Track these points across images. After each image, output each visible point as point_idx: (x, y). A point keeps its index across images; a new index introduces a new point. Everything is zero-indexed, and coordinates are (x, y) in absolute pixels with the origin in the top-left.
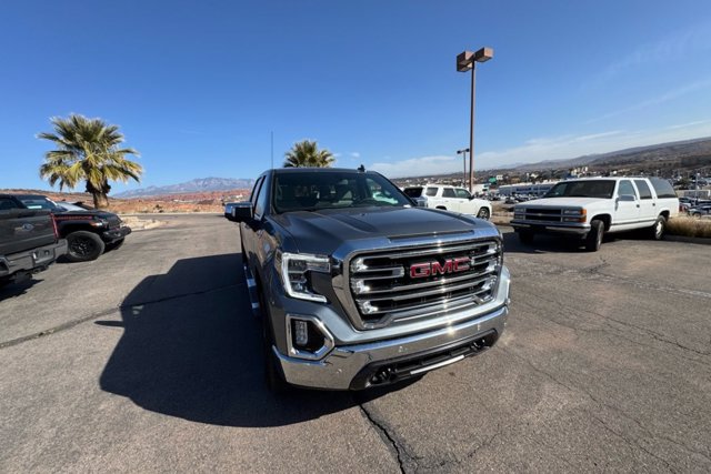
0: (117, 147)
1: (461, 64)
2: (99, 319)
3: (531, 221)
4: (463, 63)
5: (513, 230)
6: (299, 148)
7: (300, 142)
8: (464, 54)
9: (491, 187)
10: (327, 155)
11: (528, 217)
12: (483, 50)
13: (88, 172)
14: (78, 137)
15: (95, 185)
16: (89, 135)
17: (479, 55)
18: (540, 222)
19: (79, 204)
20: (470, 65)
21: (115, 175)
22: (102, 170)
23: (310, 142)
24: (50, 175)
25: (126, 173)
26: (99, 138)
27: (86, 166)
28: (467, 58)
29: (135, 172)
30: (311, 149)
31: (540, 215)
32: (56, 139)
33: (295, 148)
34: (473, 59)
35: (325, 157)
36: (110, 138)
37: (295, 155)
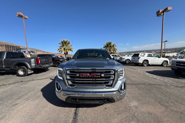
0: (70, 45)
1: (158, 14)
2: (51, 78)
3: (178, 66)
4: (159, 14)
5: (171, 69)
6: (107, 43)
7: (108, 42)
8: (159, 11)
9: (180, 54)
10: (115, 45)
11: (177, 65)
12: (167, 8)
13: (64, 50)
14: (64, 43)
15: (65, 53)
16: (65, 43)
17: (166, 10)
18: (182, 67)
19: (61, 56)
20: (162, 14)
21: (69, 50)
22: (67, 50)
23: (110, 42)
24: (59, 51)
25: (71, 50)
26: (67, 43)
27: (64, 49)
28: (160, 12)
29: (72, 50)
30: (110, 44)
31: (182, 64)
32: (60, 44)
33: (106, 43)
34: (163, 12)
35: (114, 45)
36: (69, 43)
37: (106, 45)
